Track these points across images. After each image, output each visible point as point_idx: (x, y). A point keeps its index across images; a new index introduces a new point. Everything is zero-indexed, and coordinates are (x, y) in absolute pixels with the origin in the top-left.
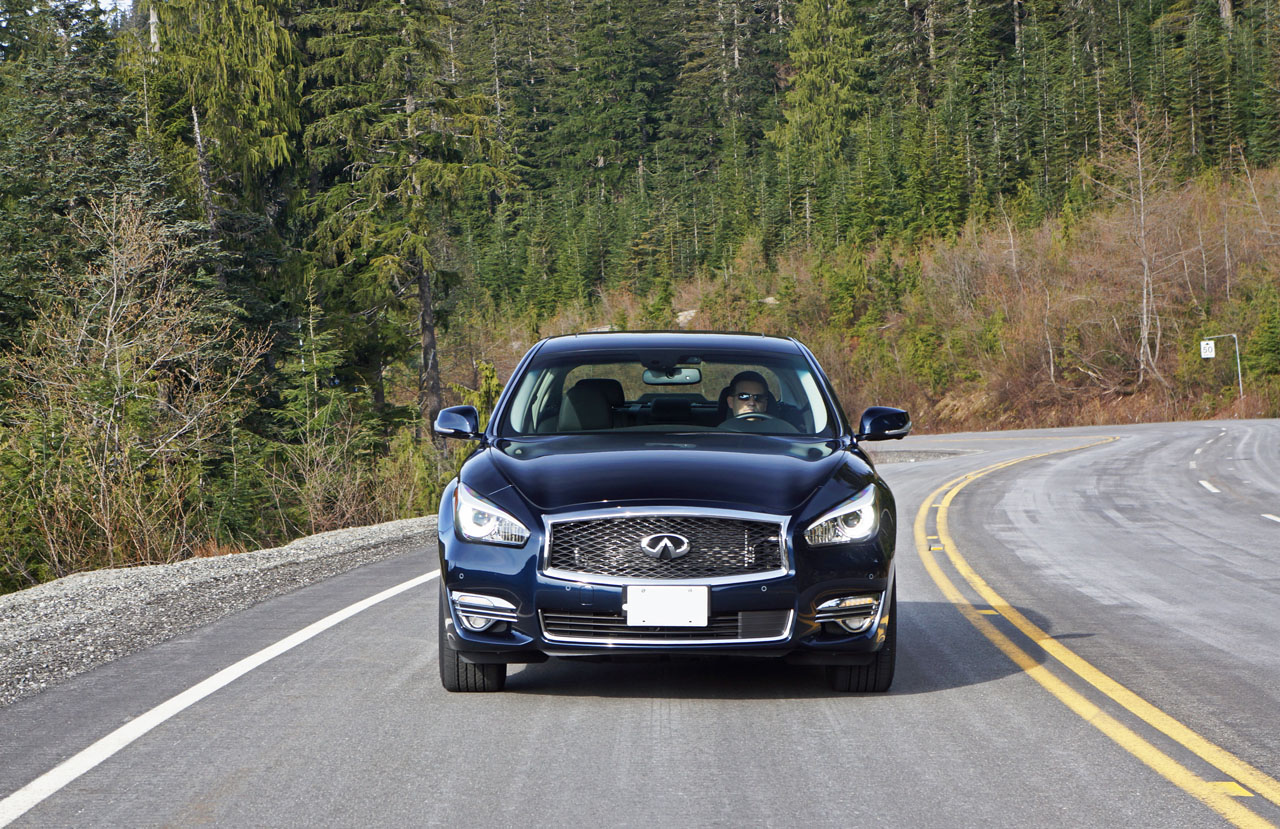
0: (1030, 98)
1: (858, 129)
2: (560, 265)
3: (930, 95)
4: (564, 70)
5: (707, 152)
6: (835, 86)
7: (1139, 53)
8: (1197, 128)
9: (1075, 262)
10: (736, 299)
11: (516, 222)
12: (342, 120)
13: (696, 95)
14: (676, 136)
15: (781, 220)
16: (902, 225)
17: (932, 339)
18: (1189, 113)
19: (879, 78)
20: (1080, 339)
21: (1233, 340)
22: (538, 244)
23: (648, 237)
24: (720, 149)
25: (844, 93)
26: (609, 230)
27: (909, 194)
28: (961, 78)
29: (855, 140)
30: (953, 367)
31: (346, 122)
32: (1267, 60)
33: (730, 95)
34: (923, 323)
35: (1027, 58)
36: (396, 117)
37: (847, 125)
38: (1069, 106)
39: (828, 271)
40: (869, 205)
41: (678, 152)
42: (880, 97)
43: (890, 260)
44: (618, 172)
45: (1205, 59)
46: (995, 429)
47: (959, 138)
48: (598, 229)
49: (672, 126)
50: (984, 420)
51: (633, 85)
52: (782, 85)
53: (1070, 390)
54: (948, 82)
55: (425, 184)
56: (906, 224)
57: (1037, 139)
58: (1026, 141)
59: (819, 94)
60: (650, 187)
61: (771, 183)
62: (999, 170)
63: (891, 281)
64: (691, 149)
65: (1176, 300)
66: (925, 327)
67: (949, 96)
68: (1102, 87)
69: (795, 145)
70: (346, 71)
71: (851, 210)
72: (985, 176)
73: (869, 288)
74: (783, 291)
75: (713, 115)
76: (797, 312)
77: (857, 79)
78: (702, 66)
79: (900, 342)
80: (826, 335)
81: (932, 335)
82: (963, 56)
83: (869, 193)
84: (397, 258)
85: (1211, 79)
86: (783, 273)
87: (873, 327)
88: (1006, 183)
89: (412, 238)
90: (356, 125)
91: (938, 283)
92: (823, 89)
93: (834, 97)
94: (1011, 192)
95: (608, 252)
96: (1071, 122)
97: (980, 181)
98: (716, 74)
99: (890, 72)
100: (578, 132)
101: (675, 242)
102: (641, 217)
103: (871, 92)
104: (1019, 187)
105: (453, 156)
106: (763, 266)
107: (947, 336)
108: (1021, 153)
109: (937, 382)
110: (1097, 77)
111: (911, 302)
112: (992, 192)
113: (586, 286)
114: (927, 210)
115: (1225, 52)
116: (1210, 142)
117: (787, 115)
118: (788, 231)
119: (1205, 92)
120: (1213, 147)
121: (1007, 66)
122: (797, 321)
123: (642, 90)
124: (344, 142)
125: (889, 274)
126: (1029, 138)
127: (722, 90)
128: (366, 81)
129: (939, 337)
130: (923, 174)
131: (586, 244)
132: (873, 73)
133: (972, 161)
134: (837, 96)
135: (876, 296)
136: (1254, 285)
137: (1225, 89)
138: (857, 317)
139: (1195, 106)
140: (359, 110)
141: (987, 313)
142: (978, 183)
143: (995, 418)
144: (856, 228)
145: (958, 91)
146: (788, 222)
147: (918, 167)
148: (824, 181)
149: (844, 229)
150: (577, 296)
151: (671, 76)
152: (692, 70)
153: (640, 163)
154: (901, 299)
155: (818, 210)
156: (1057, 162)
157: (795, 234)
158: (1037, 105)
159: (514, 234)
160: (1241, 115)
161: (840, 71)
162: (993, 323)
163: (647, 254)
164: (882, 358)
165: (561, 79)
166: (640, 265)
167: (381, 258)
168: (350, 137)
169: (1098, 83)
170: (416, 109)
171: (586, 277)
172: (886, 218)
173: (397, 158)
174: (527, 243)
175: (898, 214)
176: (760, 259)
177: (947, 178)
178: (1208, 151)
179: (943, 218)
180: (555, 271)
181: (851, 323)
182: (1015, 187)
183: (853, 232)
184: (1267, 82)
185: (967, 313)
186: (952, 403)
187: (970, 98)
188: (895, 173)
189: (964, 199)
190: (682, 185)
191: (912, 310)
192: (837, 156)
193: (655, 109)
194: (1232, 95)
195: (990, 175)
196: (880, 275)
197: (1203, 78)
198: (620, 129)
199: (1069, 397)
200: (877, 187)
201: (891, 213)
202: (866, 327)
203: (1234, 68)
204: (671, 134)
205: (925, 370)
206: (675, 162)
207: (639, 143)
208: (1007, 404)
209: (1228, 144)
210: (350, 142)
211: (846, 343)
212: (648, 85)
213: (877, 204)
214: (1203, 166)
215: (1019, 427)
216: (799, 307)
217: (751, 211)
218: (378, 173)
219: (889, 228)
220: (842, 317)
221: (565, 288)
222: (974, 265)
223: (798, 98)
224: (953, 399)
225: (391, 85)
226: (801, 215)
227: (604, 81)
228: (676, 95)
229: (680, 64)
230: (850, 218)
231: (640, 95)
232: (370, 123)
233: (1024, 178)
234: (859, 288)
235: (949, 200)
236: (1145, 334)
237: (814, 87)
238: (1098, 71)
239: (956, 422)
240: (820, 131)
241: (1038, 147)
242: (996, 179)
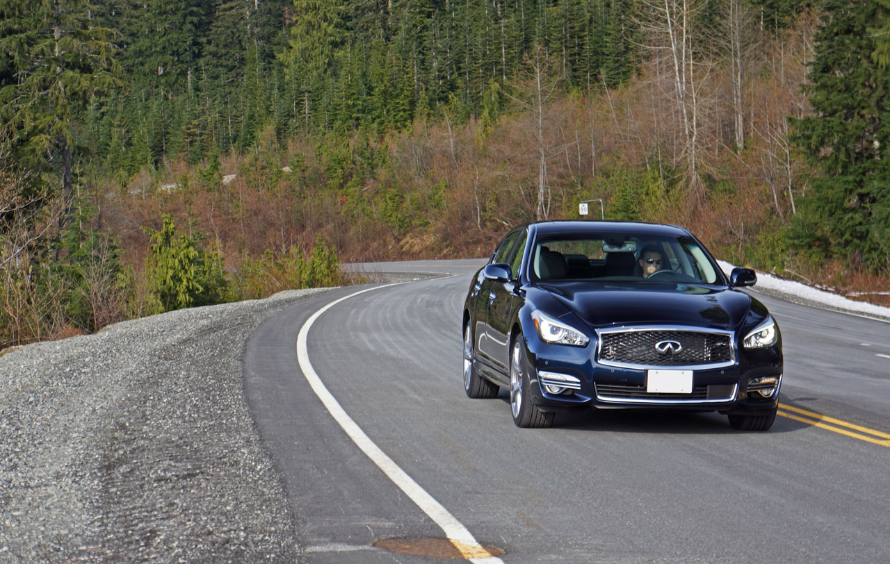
0: (457, 38)
1: (339, 54)
2: (135, 141)
3: (389, 34)
4: (136, 7)
5: (236, 66)
6: (324, 25)
7: (528, 9)
8: (567, 61)
9: (492, 149)
10: (263, 168)
11: (102, 110)
12: (11, 42)
13: (228, 28)
14: (215, 55)
15: (288, 115)
16: (370, 120)
17: (397, 198)
18: (562, 51)
19: (354, 20)
20: (497, 200)
21: (600, 204)
22: (119, 126)
23: (197, 123)
24: (244, 65)
25: (330, 29)
26: (168, 118)
27: (376, 100)
28: (410, 22)
29: (337, 62)
30: (412, 217)
31: (14, 44)
32: (613, 17)
33: (251, 28)
34: (390, 187)
35: (456, 10)
36: (48, 42)
37: (332, 51)
38: (484, 44)
39: (326, 151)
40: (349, 107)
41: (217, 66)
42: (355, 33)
43: (368, 145)
44: (173, 78)
45: (572, 15)
46: (440, 258)
47: (410, 63)
48: (162, 117)
49: (212, 48)
50: (432, 253)
51: (185, 19)
52: (287, 22)
53: (491, 234)
54: (401, 24)
55: (68, 88)
56: (374, 119)
57: (462, 65)
58: (454, 66)
59: (313, 29)
60: (197, 89)
61: (281, 89)
62: (436, 85)
63: (368, 158)
64: (224, 64)
65: (561, 176)
66: (392, 190)
67: (402, 34)
68: (505, 32)
69: (298, 64)
70: (13, 9)
71: (336, 109)
72: (427, 89)
73: (354, 163)
74: (296, 164)
75: (240, 42)
76: (305, 178)
77: (339, 20)
78: (232, 8)
79: (376, 199)
80: (325, 194)
81: (397, 195)
82: (411, 7)
83: (348, 98)
84: (49, 137)
85: (576, 29)
86: (291, 151)
87: (357, 189)
88: (441, 94)
89: (59, 124)
90: (21, 45)
91: (400, 161)
92: (316, 26)
93: (323, 32)
94: (446, 100)
95: (168, 133)
96: (484, 55)
97: (424, 92)
98: (242, 14)
99: (362, 16)
100: (146, 50)
101: (216, 128)
102: (192, 110)
103: (348, 29)
104: (450, 97)
105: (86, 69)
106: (277, 146)
107: (408, 197)
108: (451, 74)
109: (401, 227)
110: (502, 25)
111: (382, 173)
112: (431, 100)
113: (153, 156)
114: (388, 111)
115: (586, 10)
116: (575, 70)
117: (291, 43)
118: (292, 122)
119: (572, 37)
120: (576, 74)
121: (441, 15)
122: (305, 183)
123: (192, 23)
124: (12, 58)
125: (367, 154)
126: (456, 64)
127: (246, 24)
128: (28, 16)
129: (402, 197)
130: (385, 86)
131: (153, 128)
132: (350, 17)
133: (418, 80)
134: (326, 32)
135: (359, 168)
136: (611, 167)
137: (586, 36)
138: (345, 182)
139: (566, 46)
140: (23, 36)
141: (434, 181)
142: (422, 94)
143: (440, 252)
144: (340, 122)
145: (409, 31)
146: (293, 116)
147: (382, 81)
148: (318, 89)
149: (331, 122)
150: (146, 162)
151: (210, 13)
152: (225, 10)
153: (189, 72)
154: (375, 171)
155: (314, 109)
156: (475, 81)
157: (298, 124)
158: (461, 42)
159: (101, 118)
160: (596, 53)
161: (328, 15)
162: (438, 188)
163: (196, 135)
164: (363, 209)
165: (133, 12)
166: (191, 143)
167: (38, 137)
168: (16, 54)
169: (503, 29)
170: (61, 37)
171: (153, 150)
172: (360, 115)
173: (49, 69)
174: (111, 125)
175: (368, 113)
176: (276, 140)
177: (402, 90)
178: (574, 76)
179: (399, 116)
180: (131, 145)
181: (341, 186)
182: (447, 97)
183: (337, 124)
184: (613, 32)
185: (420, 181)
186: (410, 241)
187: (416, 36)
188: (366, 85)
189: (413, 104)
190: (219, 89)
191: (382, 178)
192: (325, 72)
193: (200, 36)
194: (590, 40)
195: (430, 88)
196: (362, 154)
197: (571, 28)
198: (175, 49)
199: (490, 238)
200: (353, 94)
201: (363, 112)
202: (352, 188)
203: (591, 21)
204: (211, 53)
205: (393, 219)
206: (213, 73)
207: (188, 59)
208: (448, 242)
209: (587, 72)
210: (17, 58)
211: (339, 199)
212: (195, 19)
213: (354, 105)
214: (571, 86)
215: (456, 257)
216: (307, 174)
217: (268, 108)
218: (36, 78)
219: (362, 122)
220: (337, 181)
221: (139, 157)
222: (425, 150)
223: (299, 31)
224: (412, 238)
225: (45, 20)
226: (302, 112)
227: (165, 16)
228: (215, 26)
229: (216, 5)
230: (336, 115)
231: (189, 26)
232: (30, 45)
233: (453, 91)
234: (347, 163)
235: (403, 105)
236: (541, 198)
237: (311, 25)
238: (502, 21)
239: (414, 253)
240: (314, 54)
241: (462, 71)
242: (434, 91)
